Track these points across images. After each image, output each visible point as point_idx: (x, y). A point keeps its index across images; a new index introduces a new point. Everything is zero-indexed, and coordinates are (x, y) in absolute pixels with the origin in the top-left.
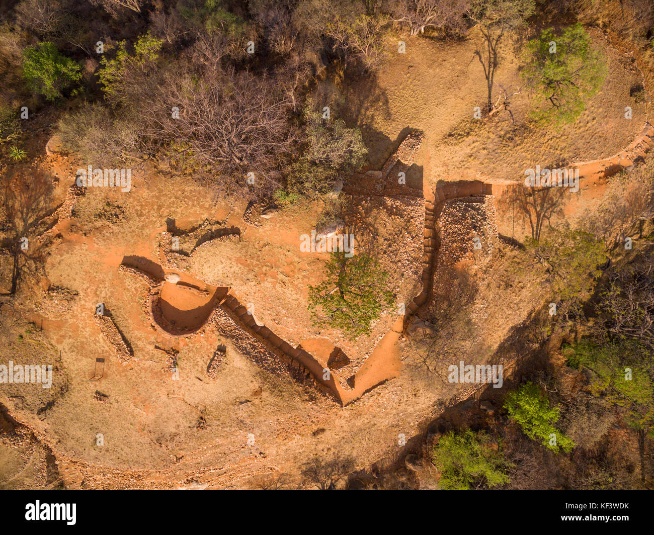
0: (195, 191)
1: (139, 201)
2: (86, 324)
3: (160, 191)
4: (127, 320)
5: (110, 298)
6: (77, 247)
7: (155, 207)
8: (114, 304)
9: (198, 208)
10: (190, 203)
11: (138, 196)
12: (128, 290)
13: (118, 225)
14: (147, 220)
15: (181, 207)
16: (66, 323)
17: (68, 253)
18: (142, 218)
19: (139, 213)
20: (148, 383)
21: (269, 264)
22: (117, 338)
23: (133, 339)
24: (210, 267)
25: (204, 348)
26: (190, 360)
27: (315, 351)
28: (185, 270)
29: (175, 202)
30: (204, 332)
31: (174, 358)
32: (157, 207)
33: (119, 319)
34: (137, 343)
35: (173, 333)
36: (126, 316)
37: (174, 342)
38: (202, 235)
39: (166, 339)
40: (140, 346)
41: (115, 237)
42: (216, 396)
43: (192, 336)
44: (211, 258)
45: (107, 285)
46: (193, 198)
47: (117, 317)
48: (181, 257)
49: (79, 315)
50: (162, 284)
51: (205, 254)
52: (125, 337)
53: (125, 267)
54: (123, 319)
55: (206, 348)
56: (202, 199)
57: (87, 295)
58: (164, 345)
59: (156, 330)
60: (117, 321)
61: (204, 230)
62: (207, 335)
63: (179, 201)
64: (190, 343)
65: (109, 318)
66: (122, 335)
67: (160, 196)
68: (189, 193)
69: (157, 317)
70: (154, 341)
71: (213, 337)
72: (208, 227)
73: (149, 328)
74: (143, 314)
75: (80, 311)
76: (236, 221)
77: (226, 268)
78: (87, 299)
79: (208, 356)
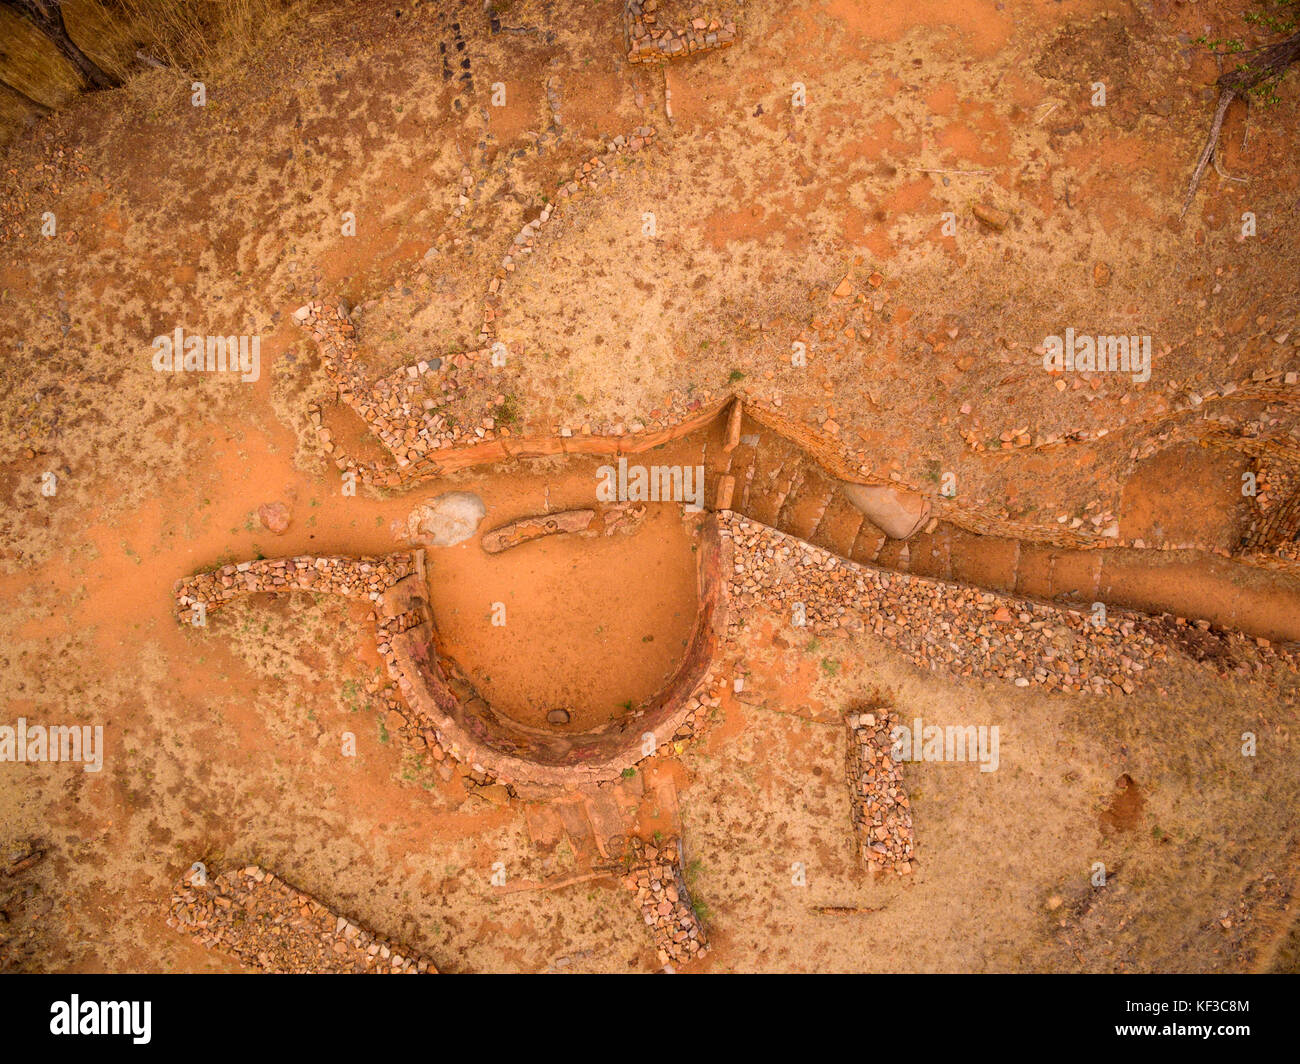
0: (343, 81)
1: (119, 277)
3: (192, 177)
4: (339, 831)
5: (203, 771)
7: (207, 258)
8: (239, 790)
9: (398, 147)
10: (352, 143)
11: (107, 260)
12: (276, 683)
13: (76, 423)
14: (199, 331)
15: (317, 185)
19: (146, 324)
21: (862, 164)
22: (339, 948)
23: (419, 907)
24: (599, 340)
25: (775, 742)
26: (742, 841)
27: (1156, 524)
28: (490, 424)
29: (284, 181)
30: (737, 665)
31: (669, 875)
32: (212, 252)
33: (300, 847)
34: (447, 912)
35: (597, 760)
36: (327, 816)
37: (627, 795)
38: (483, 233)
39: (576, 807)
40: (470, 919)
41: (86, 479)
42: (953, 945)
43: (691, 718)
44: (582, 296)
45: (159, 717)
46: (353, 115)
47: (285, 845)
48: (443, 368)
49: (101, 950)
50: (420, 568)
51: (545, 293)
52: (373, 921)
53: (199, 578)
54: (319, 835)
55: (783, 744)
56: (392, 96)
57: (89, 824)
58: (584, 840)
59: (510, 792)
60: (297, 865)
61: (476, 211)
62: (762, 673)
63: (299, 167)
64: (701, 762)
65: (250, 871)
66: (352, 917)
67: (202, 196)
68: (322, 108)
69: (479, 729)
70: (525, 853)
71: (790, 666)
72: (489, 189)
73: (467, 807)
74: (406, 753)
75: (93, 929)
76: (602, 88)
77: (678, 302)
78: (98, 848)
79: (818, 771)
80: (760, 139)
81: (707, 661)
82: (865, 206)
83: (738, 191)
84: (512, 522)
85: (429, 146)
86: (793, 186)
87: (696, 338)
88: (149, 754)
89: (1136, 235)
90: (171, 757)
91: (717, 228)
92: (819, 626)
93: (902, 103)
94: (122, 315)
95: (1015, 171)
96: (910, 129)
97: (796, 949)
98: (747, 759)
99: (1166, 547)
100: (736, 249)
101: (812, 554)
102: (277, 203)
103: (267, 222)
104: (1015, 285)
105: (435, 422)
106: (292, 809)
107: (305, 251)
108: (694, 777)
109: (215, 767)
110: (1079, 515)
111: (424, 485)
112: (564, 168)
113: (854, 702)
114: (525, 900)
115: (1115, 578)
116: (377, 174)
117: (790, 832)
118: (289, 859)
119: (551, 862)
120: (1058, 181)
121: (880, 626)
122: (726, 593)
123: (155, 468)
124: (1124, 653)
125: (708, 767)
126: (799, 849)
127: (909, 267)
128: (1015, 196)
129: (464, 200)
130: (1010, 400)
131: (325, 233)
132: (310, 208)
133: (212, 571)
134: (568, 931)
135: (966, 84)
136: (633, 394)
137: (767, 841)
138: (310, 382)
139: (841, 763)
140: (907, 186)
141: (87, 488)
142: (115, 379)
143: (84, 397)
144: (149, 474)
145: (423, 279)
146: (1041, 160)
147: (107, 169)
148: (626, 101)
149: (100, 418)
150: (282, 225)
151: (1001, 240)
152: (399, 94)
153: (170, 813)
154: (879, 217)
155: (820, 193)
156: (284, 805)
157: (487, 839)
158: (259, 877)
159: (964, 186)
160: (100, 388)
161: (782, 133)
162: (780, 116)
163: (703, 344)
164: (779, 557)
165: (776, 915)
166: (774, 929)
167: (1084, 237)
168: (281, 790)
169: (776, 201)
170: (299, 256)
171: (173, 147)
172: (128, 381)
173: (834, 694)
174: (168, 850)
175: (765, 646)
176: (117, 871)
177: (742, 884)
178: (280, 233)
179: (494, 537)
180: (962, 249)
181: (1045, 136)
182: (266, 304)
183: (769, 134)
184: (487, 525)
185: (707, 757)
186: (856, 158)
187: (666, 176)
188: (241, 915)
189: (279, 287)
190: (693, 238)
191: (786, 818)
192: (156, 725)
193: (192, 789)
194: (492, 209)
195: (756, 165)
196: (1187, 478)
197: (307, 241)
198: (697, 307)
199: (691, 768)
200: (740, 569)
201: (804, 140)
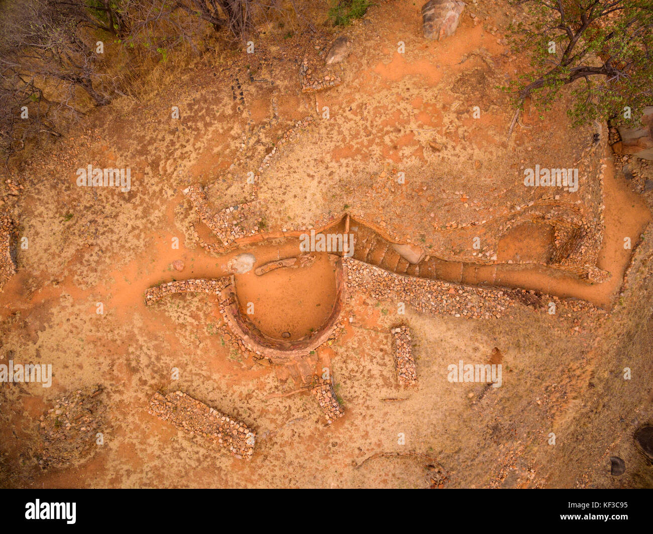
0: (196, 101)
2: (144, 432)
3: (140, 139)
4: (208, 378)
5: (158, 359)
6: (54, 310)
7: (148, 169)
9: (218, 126)
10: (200, 125)
12: (183, 326)
13: (103, 234)
14: (146, 197)
15: (188, 141)
16: (107, 454)
17: (43, 329)
18: (137, 200)
20: (308, 464)
21: (389, 128)
22: (211, 418)
23: (239, 404)
24: (295, 196)
25: (366, 340)
26: (355, 376)
27: (517, 254)
28: (257, 228)
29: (175, 140)
30: (351, 313)
31: (328, 388)
32: (150, 167)
33: (195, 384)
34: (249, 406)
35: (301, 348)
36: (203, 373)
37: (312, 361)
38: (251, 158)
39: (294, 366)
40: (257, 408)
41: (108, 254)
42: (434, 411)
43: (334, 332)
44: (288, 180)
45: (141, 340)
46: (200, 114)
47: (189, 384)
48: (239, 209)
49: (123, 425)
50: (233, 282)
51: (275, 180)
52: (223, 409)
53: (154, 289)
54: (201, 380)
55: (369, 340)
56: (214, 107)
57: (118, 379)
58: (297, 378)
59: (270, 361)
60: (194, 390)
61: (248, 149)
62: (359, 315)
63: (180, 134)
64: (339, 348)
65: (178, 393)
66: (215, 408)
67: (145, 146)
68: (189, 112)
69: (258, 339)
70: (276, 384)
71: (370, 312)
72: (252, 141)
73: (254, 368)
74: (231, 349)
75: (120, 417)
76: (292, 102)
77: (323, 181)
78: (121, 388)
79: (381, 350)
80: (351, 120)
81: (339, 311)
82: (390, 144)
83: (344, 140)
84: (266, 264)
85: (229, 125)
86: (364, 137)
87: (331, 194)
88: (138, 353)
89: (490, 150)
90: (146, 354)
91: (336, 154)
92: (380, 297)
93: (403, 105)
94: (117, 192)
95: (444, 129)
96: (406, 114)
97: (376, 414)
98: (356, 347)
99: (521, 263)
100: (344, 161)
101: (377, 271)
102: (173, 148)
103: (170, 155)
104: (446, 170)
105: (237, 229)
106: (191, 371)
107: (185, 166)
108: (336, 354)
109: (162, 357)
110: (481, 252)
111: (233, 251)
112: (280, 132)
113: (394, 324)
114: (277, 401)
115: (502, 276)
116: (210, 136)
117: (372, 372)
118: (191, 389)
119: (286, 386)
120: (461, 131)
121: (403, 297)
122: (345, 286)
123: (133, 249)
124: (498, 304)
125: (341, 350)
126: (375, 378)
127: (407, 165)
128: (444, 138)
129: (243, 145)
130: (448, 211)
131: (192, 159)
132: (185, 150)
133: (158, 286)
134: (293, 411)
135: (426, 97)
136: (308, 215)
137: (364, 376)
138: (189, 215)
139: (390, 347)
140: (405, 136)
141: (109, 257)
142: (116, 216)
143: (106, 224)
144: (132, 251)
145: (229, 176)
146: (454, 124)
147: (107, 137)
148: (301, 106)
149: (112, 231)
150: (175, 156)
151: (440, 154)
152: (217, 105)
153: (146, 374)
154: (395, 148)
155: (374, 140)
156: (188, 369)
157: (262, 380)
158: (181, 395)
159: (425, 135)
160: (111, 220)
161: (359, 117)
162: (358, 111)
163: (333, 196)
164: (365, 272)
165: (368, 403)
166: (368, 407)
167: (471, 152)
168: (187, 364)
169: (357, 143)
170: (183, 168)
171: (133, 128)
172: (121, 217)
173: (386, 322)
174: (147, 388)
175: (361, 305)
176: (128, 396)
177: (355, 392)
178: (175, 159)
179: (259, 270)
180: (426, 158)
181: (455, 115)
182: (171, 187)
183: (354, 118)
184: (257, 265)
185: (341, 347)
186: (386, 126)
187: (317, 135)
188: (176, 408)
189: (176, 180)
190: (328, 158)
191: (371, 368)
192: (140, 342)
193: (154, 365)
194: (254, 149)
195: (350, 130)
196: (528, 235)
197: (185, 162)
198: (330, 183)
199: (335, 350)
200: (350, 277)
201: (367, 120)
